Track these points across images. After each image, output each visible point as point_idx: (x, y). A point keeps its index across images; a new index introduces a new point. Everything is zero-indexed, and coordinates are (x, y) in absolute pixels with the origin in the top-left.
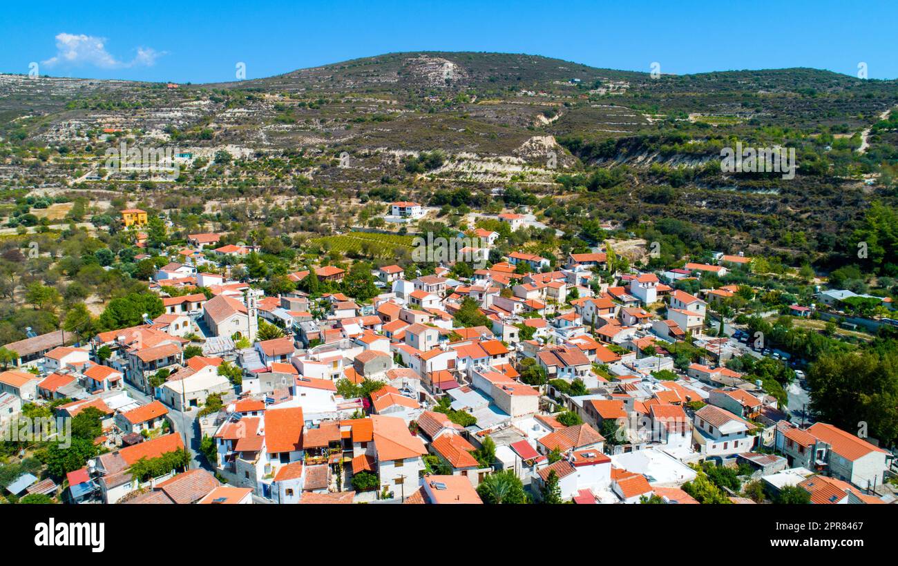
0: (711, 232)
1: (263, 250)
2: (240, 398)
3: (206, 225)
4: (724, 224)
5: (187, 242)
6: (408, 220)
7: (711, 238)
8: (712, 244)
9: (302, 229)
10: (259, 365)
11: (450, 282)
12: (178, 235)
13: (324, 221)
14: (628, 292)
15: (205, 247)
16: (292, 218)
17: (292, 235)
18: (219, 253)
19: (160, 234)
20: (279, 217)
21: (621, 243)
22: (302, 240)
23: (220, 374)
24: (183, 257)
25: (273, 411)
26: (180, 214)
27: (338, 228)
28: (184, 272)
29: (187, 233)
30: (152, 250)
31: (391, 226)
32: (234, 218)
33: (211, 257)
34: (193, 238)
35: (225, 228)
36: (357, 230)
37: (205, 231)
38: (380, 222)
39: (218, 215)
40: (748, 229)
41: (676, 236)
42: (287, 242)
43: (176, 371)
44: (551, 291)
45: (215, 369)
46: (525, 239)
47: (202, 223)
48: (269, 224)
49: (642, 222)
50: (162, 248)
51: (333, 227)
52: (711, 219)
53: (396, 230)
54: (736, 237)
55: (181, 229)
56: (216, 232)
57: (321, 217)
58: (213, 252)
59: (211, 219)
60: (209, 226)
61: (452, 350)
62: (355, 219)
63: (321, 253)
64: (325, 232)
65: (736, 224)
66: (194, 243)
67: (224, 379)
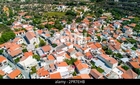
0: (124, 11)
1: (34, 17)
2: (41, 68)
3: (21, 11)
4: (126, 10)
5: (18, 15)
6: (62, 9)
7: (125, 13)
8: (125, 14)
9: (41, 11)
10: (43, 54)
11: (77, 24)
12: (16, 13)
13: (45, 9)
14: (113, 25)
15: (22, 16)
16: (39, 9)
17: (40, 13)
18: (25, 18)
19: (12, 14)
20: (36, 9)
21: (106, 14)
22: (42, 14)
23: (33, 58)
24: (18, 19)
25: (52, 74)
26: (16, 8)
27: (48, 11)
28: (19, 23)
29: (18, 13)
30: (10, 17)
31: (59, 10)
32: (27, 9)
33: (24, 19)
34: (19, 14)
35: (25, 11)
36: (52, 11)
37: (21, 12)
38: (57, 9)
39: (23, 8)
40: (131, 11)
41: (117, 12)
42: (39, 14)
43: (21, 57)
44: (98, 26)
45: (32, 57)
46: (87, 13)
47: (20, 10)
48: (34, 10)
49: (109, 9)
50: (13, 17)
51: (47, 10)
52: (124, 9)
53: (61, 11)
54: (130, 12)
55: (16, 12)
56: (23, 12)
57: (44, 8)
58: (24, 17)
59: (22, 9)
60: (22, 11)
61: (90, 47)
62: (51, 8)
63: (47, 17)
64: (46, 12)
65: (129, 9)
66: (19, 15)
67: (35, 60)
